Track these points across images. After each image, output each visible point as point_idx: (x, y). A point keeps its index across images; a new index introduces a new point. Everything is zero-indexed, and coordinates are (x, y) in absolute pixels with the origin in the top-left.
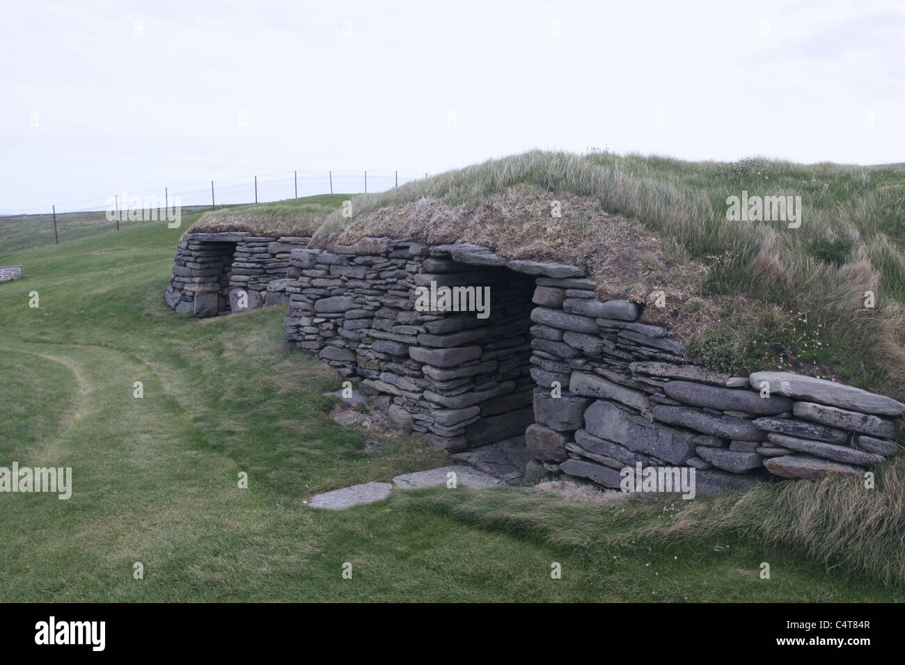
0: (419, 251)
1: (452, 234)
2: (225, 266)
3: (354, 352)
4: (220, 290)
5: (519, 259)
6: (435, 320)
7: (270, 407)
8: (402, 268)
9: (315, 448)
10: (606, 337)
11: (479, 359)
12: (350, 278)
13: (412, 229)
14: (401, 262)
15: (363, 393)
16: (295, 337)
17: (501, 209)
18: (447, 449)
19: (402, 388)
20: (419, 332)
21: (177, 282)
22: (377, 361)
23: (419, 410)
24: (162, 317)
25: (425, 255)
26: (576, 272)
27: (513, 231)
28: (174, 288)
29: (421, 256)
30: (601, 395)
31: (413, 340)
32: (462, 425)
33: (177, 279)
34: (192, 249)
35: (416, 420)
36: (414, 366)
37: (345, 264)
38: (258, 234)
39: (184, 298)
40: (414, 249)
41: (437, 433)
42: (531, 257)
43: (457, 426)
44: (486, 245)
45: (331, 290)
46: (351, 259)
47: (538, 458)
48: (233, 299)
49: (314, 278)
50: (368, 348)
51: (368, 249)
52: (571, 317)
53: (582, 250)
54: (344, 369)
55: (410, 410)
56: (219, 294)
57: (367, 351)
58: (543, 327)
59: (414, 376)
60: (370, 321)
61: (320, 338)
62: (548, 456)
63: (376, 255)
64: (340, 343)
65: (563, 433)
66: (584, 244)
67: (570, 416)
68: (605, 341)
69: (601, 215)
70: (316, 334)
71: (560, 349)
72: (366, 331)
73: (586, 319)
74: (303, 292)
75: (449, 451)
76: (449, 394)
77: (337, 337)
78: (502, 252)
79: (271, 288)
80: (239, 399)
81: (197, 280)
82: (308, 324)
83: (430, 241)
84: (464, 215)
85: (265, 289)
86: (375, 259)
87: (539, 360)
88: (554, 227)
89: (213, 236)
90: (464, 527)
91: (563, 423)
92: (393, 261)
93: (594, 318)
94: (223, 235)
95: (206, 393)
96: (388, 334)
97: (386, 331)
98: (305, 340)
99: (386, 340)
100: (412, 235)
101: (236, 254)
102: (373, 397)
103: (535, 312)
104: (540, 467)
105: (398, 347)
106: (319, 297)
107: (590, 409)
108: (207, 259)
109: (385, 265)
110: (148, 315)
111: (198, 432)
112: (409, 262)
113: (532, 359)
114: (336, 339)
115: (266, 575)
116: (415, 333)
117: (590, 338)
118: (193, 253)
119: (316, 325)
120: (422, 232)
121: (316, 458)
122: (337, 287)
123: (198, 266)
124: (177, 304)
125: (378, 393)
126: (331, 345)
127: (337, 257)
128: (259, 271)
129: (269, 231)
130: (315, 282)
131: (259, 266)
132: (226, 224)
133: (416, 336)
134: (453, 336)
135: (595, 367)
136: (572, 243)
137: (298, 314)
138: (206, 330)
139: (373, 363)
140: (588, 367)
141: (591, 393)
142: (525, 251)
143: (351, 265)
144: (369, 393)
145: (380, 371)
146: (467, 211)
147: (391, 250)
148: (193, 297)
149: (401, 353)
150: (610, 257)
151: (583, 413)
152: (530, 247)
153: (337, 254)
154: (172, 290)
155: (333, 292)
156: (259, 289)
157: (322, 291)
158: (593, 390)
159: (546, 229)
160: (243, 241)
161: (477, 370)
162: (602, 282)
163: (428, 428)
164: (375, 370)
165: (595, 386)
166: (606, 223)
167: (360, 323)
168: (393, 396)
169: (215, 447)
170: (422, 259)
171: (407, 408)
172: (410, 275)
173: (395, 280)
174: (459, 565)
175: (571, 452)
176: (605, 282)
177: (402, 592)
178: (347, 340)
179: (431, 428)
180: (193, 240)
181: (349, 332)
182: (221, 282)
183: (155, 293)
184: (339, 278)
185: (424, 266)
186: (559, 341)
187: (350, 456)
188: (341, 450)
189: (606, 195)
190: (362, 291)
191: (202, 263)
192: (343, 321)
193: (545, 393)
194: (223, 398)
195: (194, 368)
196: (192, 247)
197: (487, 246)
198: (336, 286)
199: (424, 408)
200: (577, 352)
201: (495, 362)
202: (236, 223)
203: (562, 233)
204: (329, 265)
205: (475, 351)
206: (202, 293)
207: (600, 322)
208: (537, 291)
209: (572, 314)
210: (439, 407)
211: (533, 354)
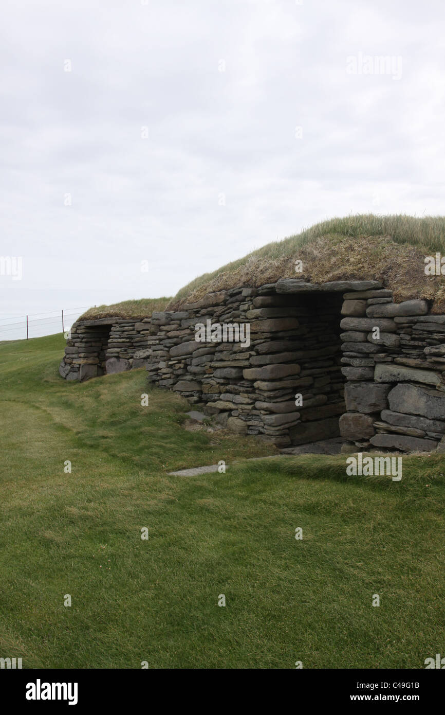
0: (250, 292)
1: (275, 276)
3: (200, 383)
4: (99, 363)
5: (329, 281)
6: (263, 342)
7: (136, 422)
8: (237, 309)
9: (171, 443)
10: (403, 332)
11: (298, 375)
13: (244, 279)
14: (235, 305)
15: (207, 414)
16: (155, 378)
17: (313, 252)
18: (275, 444)
19: (238, 402)
20: (251, 355)
21: (68, 358)
22: (218, 385)
23: (252, 418)
24: (56, 383)
25: (255, 294)
26: (375, 284)
27: (323, 265)
28: (66, 364)
29: (251, 296)
30: (401, 379)
31: (246, 363)
32: (287, 426)
33: (68, 356)
34: (80, 332)
35: (249, 426)
36: (246, 384)
37: (192, 317)
38: (128, 318)
39: (73, 370)
40: (246, 292)
41: (266, 433)
42: (339, 278)
43: (282, 426)
44: (302, 278)
45: (182, 338)
46: (197, 312)
47: (350, 439)
48: (108, 366)
49: (169, 331)
50: (211, 377)
51: (211, 301)
52: (373, 320)
53: (379, 269)
54: (192, 398)
55: (244, 419)
56: (98, 366)
57: (210, 379)
58: (350, 332)
59: (247, 392)
60: (212, 356)
61: (173, 376)
62: (359, 435)
63: (217, 305)
64: (189, 377)
65: (370, 415)
66: (381, 264)
67: (377, 399)
68: (402, 336)
69: (392, 245)
70: (171, 373)
71: (365, 347)
72: (209, 364)
73: (385, 320)
74: (161, 342)
75: (277, 446)
76: (275, 400)
77: (187, 374)
78: (315, 280)
79: (137, 357)
80: (112, 420)
81: (82, 355)
82: (164, 367)
83: (258, 283)
84: (284, 261)
85: (132, 357)
86: (215, 309)
87: (348, 359)
88: (355, 257)
89: (95, 321)
90: (294, 478)
91: (371, 405)
92: (230, 306)
93: (392, 318)
94: (102, 320)
95: (86, 420)
97: (225, 361)
98: (162, 379)
99: (225, 367)
100: (244, 283)
101: (111, 333)
102: (215, 415)
103: (343, 321)
104: (353, 447)
105: (234, 371)
106: (173, 345)
107: (393, 391)
108: (90, 340)
109: (223, 310)
110: (46, 381)
111: (79, 439)
112: (242, 303)
113: (343, 360)
114: (186, 375)
115: (131, 512)
116: (248, 356)
117: (389, 335)
118: (80, 335)
119: (171, 366)
120: (252, 278)
121: (171, 449)
122: (187, 335)
123: (83, 345)
124: (67, 374)
125: (219, 411)
126: (182, 380)
127: (187, 313)
128: (128, 344)
129: (136, 315)
130: (170, 334)
131: (128, 340)
132: (104, 313)
133: (248, 359)
134: (277, 355)
135: (394, 358)
136: (370, 266)
137: (157, 360)
138: (88, 387)
139: (214, 388)
140: (390, 359)
141: (393, 379)
142: (333, 275)
143: (197, 317)
144: (211, 412)
145: (220, 393)
146: (286, 258)
147: (229, 298)
148: (79, 368)
149: (237, 375)
150: (401, 271)
151: (386, 397)
152: (337, 272)
153: (187, 310)
154: (63, 365)
155: (184, 339)
156: (128, 357)
157: (175, 340)
158: (394, 376)
159: (349, 260)
160: (117, 323)
161: (297, 383)
162: (397, 289)
163: (259, 431)
164: (216, 393)
165: (396, 373)
166: (397, 249)
167: (204, 358)
168: (230, 410)
169: (92, 446)
170: (252, 299)
171: (243, 418)
172: (243, 313)
173: (231, 319)
174: (291, 500)
175: (378, 428)
176: (400, 289)
177: (245, 519)
178: (195, 374)
179: (261, 430)
180: (80, 326)
181: (195, 367)
182: (100, 357)
183: (52, 369)
184: (188, 328)
185: (254, 303)
186: (364, 342)
187: (198, 449)
188: (190, 444)
189: (395, 232)
191: (86, 342)
192: (191, 360)
193: (354, 385)
194: (99, 421)
195: (78, 407)
196: (79, 331)
197: (304, 279)
198: (185, 334)
199: (255, 415)
200: (379, 347)
201: (311, 378)
202: (112, 311)
203: (362, 260)
204: (180, 320)
205: (295, 368)
206: (85, 364)
207: (397, 320)
208: (345, 304)
209: (374, 318)
210: (268, 413)
211: (343, 356)
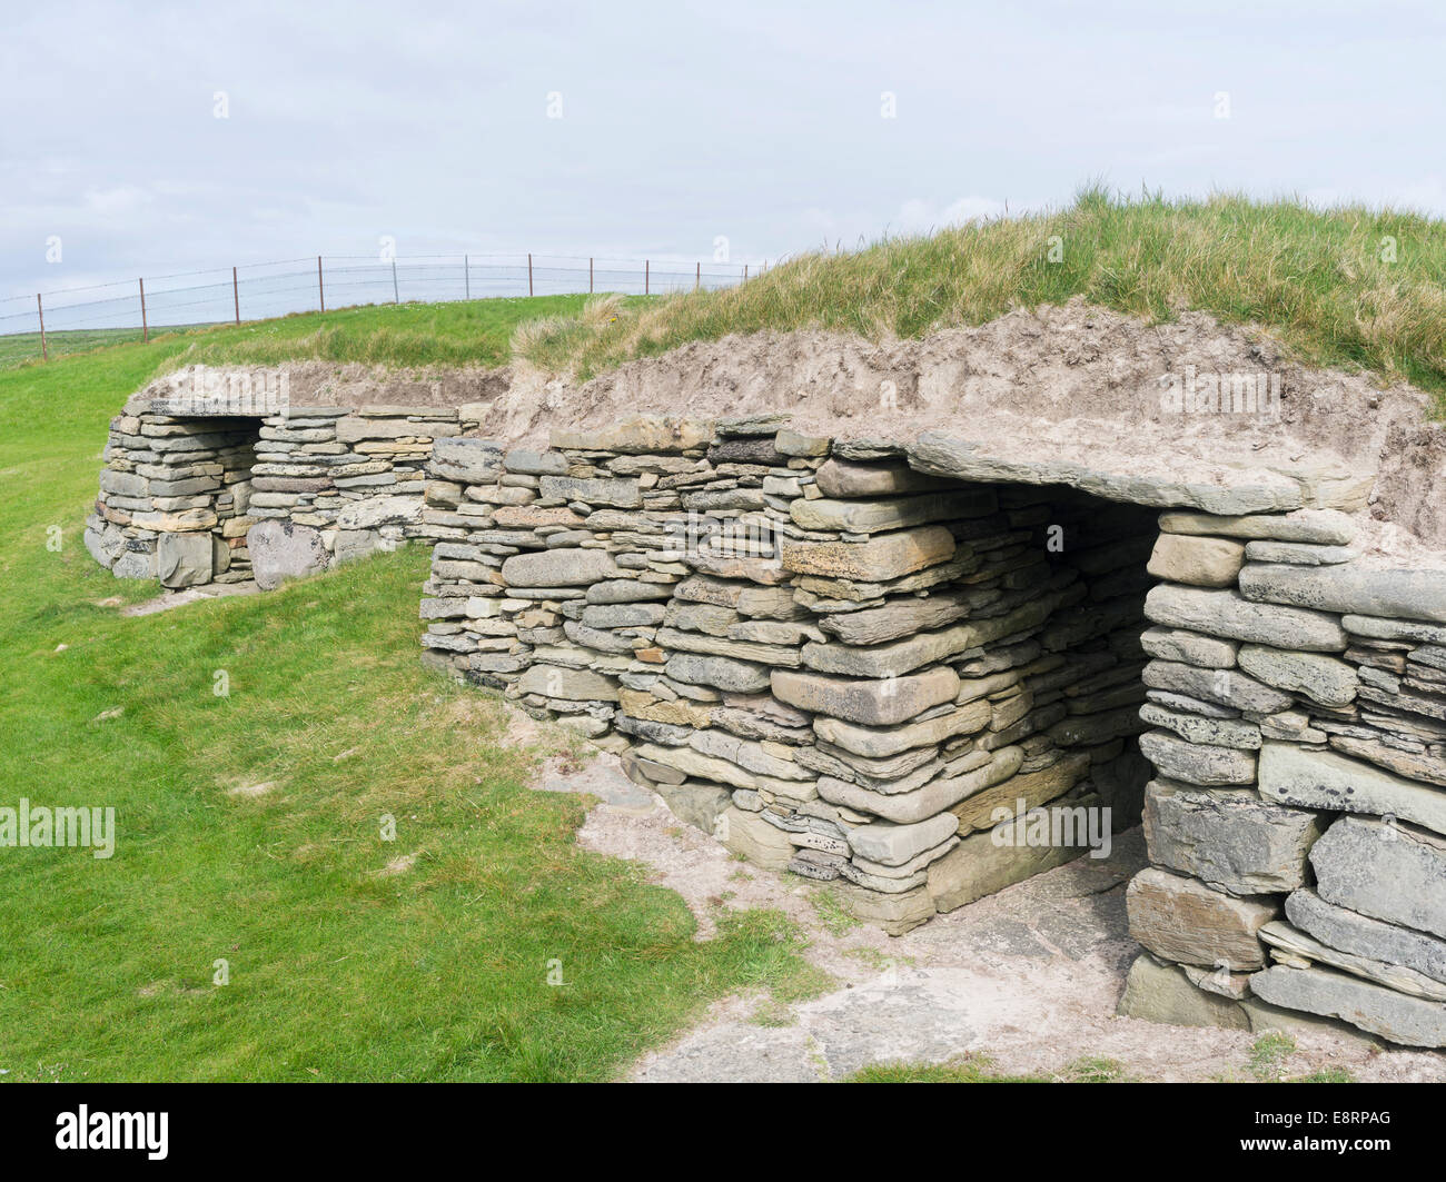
0: (808, 444)
2: (226, 470)
3: (615, 682)
6: (857, 611)
8: (753, 484)
11: (953, 700)
12: (596, 507)
14: (747, 471)
19: (758, 770)
20: (805, 640)
21: (114, 508)
22: (681, 702)
23: (807, 825)
25: (824, 454)
26: (1276, 497)
28: (106, 523)
29: (812, 458)
30: (1357, 805)
31: (792, 658)
32: (923, 860)
34: (152, 433)
35: (799, 848)
36: (787, 717)
37: (582, 473)
39: (133, 545)
40: (791, 440)
41: (862, 882)
43: (914, 863)
45: (545, 535)
46: (598, 462)
47: (1167, 954)
48: (256, 546)
49: (498, 506)
50: (655, 673)
51: (649, 439)
52: (1266, 610)
54: (584, 719)
55: (781, 825)
57: (652, 679)
58: (1179, 633)
59: (790, 742)
60: (660, 608)
61: (519, 646)
63: (674, 453)
64: (571, 656)
65: (1249, 900)
67: (1274, 858)
68: (1366, 672)
70: (509, 636)
71: (1231, 690)
72: (649, 633)
73: (1310, 616)
74: (471, 537)
76: (894, 788)
77: (565, 645)
79: (348, 522)
81: (164, 503)
82: (486, 615)
85: (332, 524)
86: (668, 463)
87: (1168, 715)
91: (1250, 873)
92: (724, 468)
93: (1336, 615)
96: (711, 640)
97: (709, 635)
98: (479, 651)
99: (707, 655)
101: (258, 446)
102: (671, 787)
103: (1156, 596)
105: (740, 670)
106: (515, 550)
107: (1330, 838)
108: (185, 456)
109: (699, 476)
112: (773, 470)
113: (1146, 712)
114: (561, 648)
116: (795, 640)
118: (153, 443)
119: (509, 616)
122: (564, 529)
123: (166, 473)
124: (117, 559)
125: (684, 778)
127: (561, 458)
128: (318, 482)
130: (502, 516)
133: (796, 647)
135: (1334, 735)
137: (457, 590)
139: (669, 707)
140: (1316, 735)
141: (1321, 800)
143: (600, 477)
144: (657, 776)
145: (691, 726)
147: (717, 441)
148: (154, 542)
149: (750, 685)
151: (1304, 851)
154: (100, 526)
156: (319, 523)
157: (520, 537)
158: (1334, 792)
161: (949, 728)
163: (836, 869)
164: (674, 724)
165: (1339, 785)
167: (631, 613)
168: (730, 788)
170: (815, 466)
171: (774, 819)
172: (777, 502)
175: (1281, 949)
178: (593, 651)
179: (845, 870)
180: (150, 413)
181: (597, 633)
184: (565, 506)
185: (822, 482)
186: (1226, 670)
190: (637, 538)
191: (174, 465)
192: (583, 607)
193: (1187, 797)
196: (147, 429)
198: (558, 524)
199: (821, 818)
200: (1286, 697)
201: (982, 705)
204: (538, 475)
205: (946, 680)
206: (175, 532)
207: (1354, 623)
208: (1163, 545)
209: (1266, 602)
210: (867, 820)
211: (1147, 700)
